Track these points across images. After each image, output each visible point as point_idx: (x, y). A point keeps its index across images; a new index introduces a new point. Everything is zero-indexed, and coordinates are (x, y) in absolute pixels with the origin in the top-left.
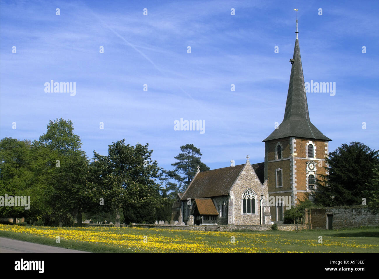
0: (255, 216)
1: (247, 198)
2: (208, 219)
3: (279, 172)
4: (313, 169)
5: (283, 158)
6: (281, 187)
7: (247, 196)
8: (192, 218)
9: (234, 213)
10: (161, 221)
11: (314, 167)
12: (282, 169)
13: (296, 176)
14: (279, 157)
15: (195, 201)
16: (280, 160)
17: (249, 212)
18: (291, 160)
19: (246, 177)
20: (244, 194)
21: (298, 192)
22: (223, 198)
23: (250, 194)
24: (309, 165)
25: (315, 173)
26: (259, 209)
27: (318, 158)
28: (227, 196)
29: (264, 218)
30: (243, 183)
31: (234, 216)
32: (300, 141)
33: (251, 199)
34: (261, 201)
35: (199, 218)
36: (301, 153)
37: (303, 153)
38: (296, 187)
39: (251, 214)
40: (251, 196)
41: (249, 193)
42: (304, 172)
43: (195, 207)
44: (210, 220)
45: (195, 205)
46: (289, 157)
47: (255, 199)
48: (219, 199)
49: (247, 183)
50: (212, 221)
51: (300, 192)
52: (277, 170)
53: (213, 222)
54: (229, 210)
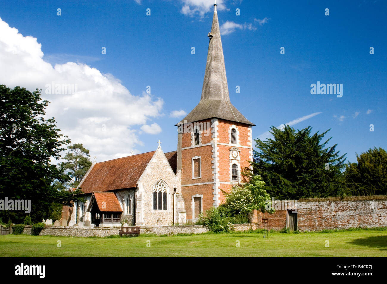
0: (167, 213)
1: (158, 192)
2: (110, 217)
3: (197, 160)
4: (237, 157)
5: (202, 144)
6: (199, 178)
7: (158, 189)
8: (88, 216)
9: (143, 209)
10: (49, 219)
11: (238, 155)
12: (200, 157)
13: (219, 165)
14: (197, 142)
15: (94, 196)
16: (198, 146)
17: (160, 208)
18: (212, 145)
19: (158, 165)
20: (155, 187)
21: (221, 184)
22: (129, 192)
23: (162, 186)
24: (232, 153)
25: (238, 162)
26: (171, 205)
27: (241, 145)
28: (135, 189)
29: (177, 215)
30: (154, 174)
31: (143, 213)
32: (222, 124)
33: (163, 192)
34: (174, 195)
35: (97, 215)
36: (223, 137)
37: (226, 138)
38: (219, 178)
39: (162, 210)
40: (163, 189)
41: (160, 185)
42: (227, 160)
43: (93, 202)
44: (112, 218)
45: (94, 201)
46: (209, 142)
47: (168, 192)
48: (123, 192)
49: (158, 173)
50: (115, 219)
51: (224, 184)
52: (193, 158)
53: (115, 221)
54: (137, 206)
